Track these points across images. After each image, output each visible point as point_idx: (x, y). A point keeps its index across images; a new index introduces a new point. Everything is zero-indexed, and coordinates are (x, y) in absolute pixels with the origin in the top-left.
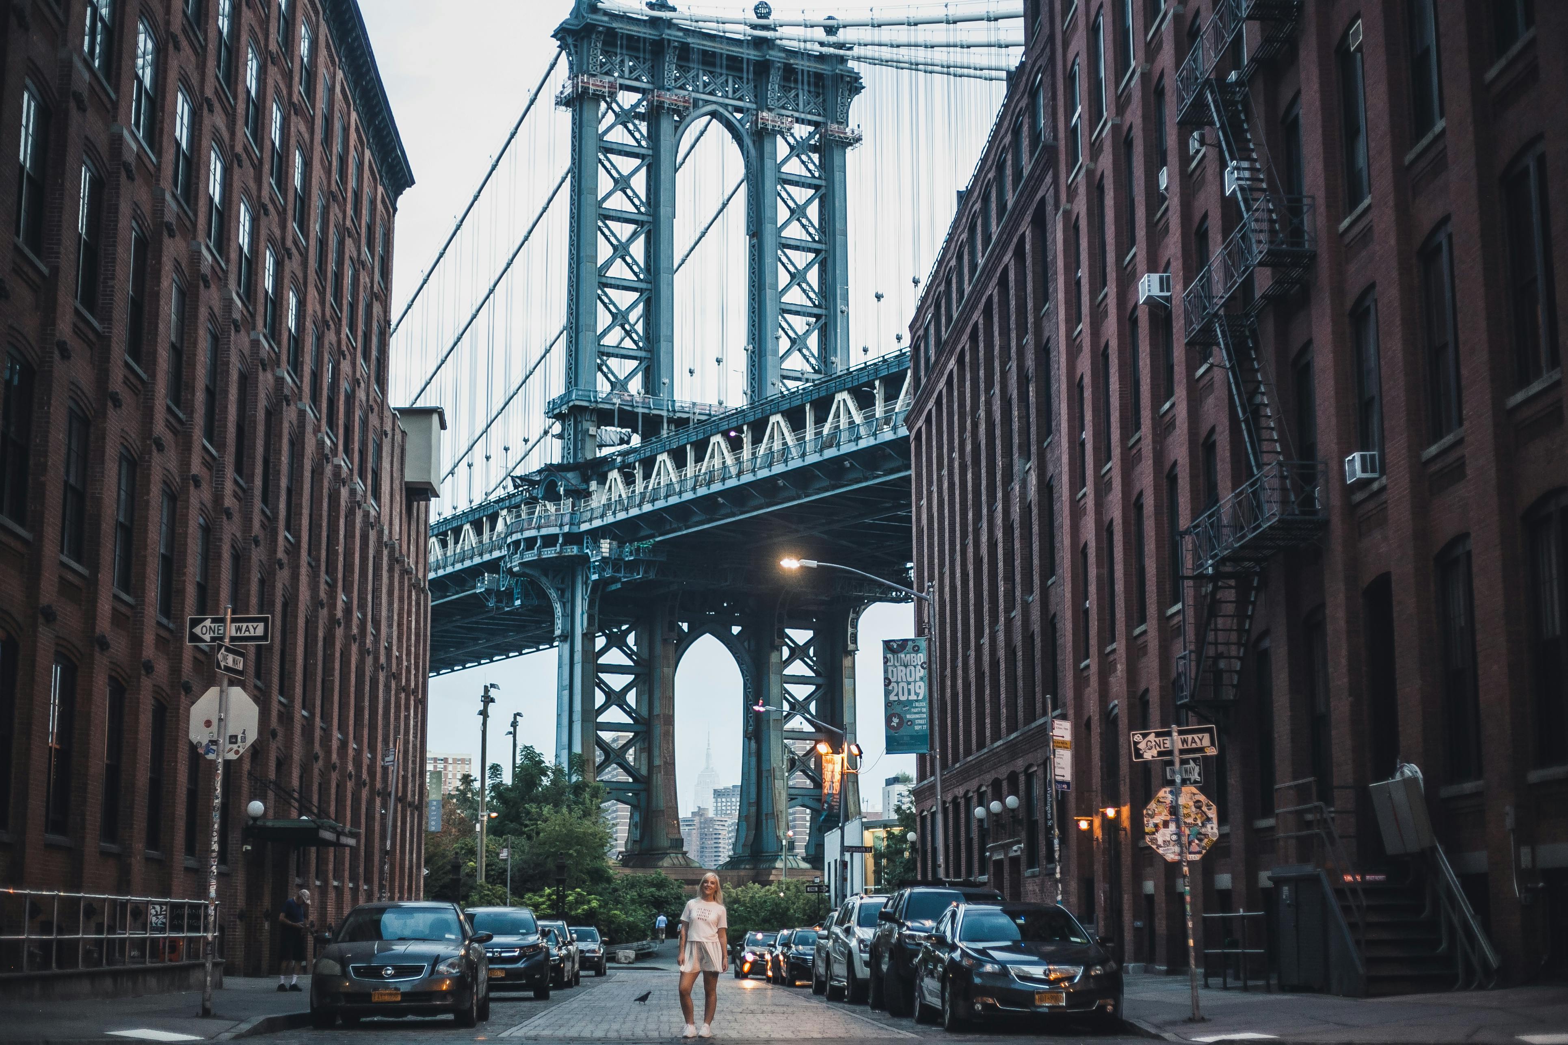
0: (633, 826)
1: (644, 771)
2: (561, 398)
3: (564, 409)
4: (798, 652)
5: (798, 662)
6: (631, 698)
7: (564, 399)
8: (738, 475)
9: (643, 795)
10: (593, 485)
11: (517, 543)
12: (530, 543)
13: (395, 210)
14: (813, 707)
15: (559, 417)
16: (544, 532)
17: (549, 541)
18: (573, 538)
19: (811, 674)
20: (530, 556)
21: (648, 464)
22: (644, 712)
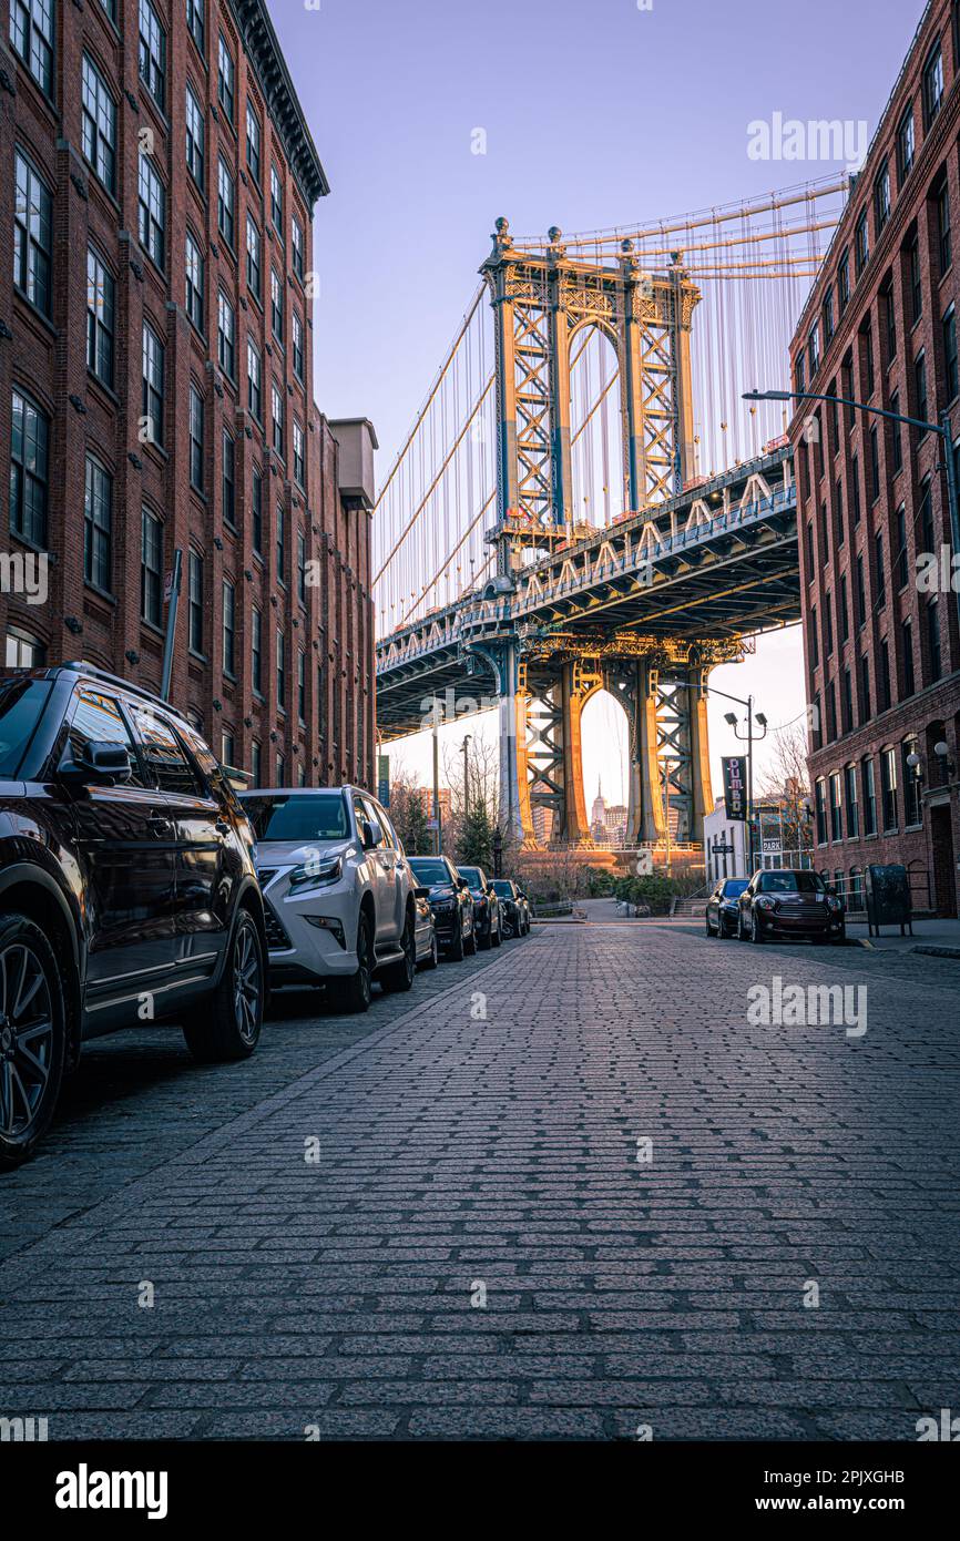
0: (555, 823)
1: (561, 786)
2: (495, 528)
3: (497, 536)
4: (665, 700)
5: (666, 707)
6: (551, 735)
7: (497, 528)
8: (623, 568)
9: (561, 802)
10: (519, 587)
11: (468, 630)
12: (477, 629)
13: (311, 215)
14: (677, 738)
15: (495, 541)
16: (487, 621)
17: (490, 627)
18: (507, 624)
19: (675, 715)
20: (478, 638)
21: (557, 569)
22: (560, 745)
